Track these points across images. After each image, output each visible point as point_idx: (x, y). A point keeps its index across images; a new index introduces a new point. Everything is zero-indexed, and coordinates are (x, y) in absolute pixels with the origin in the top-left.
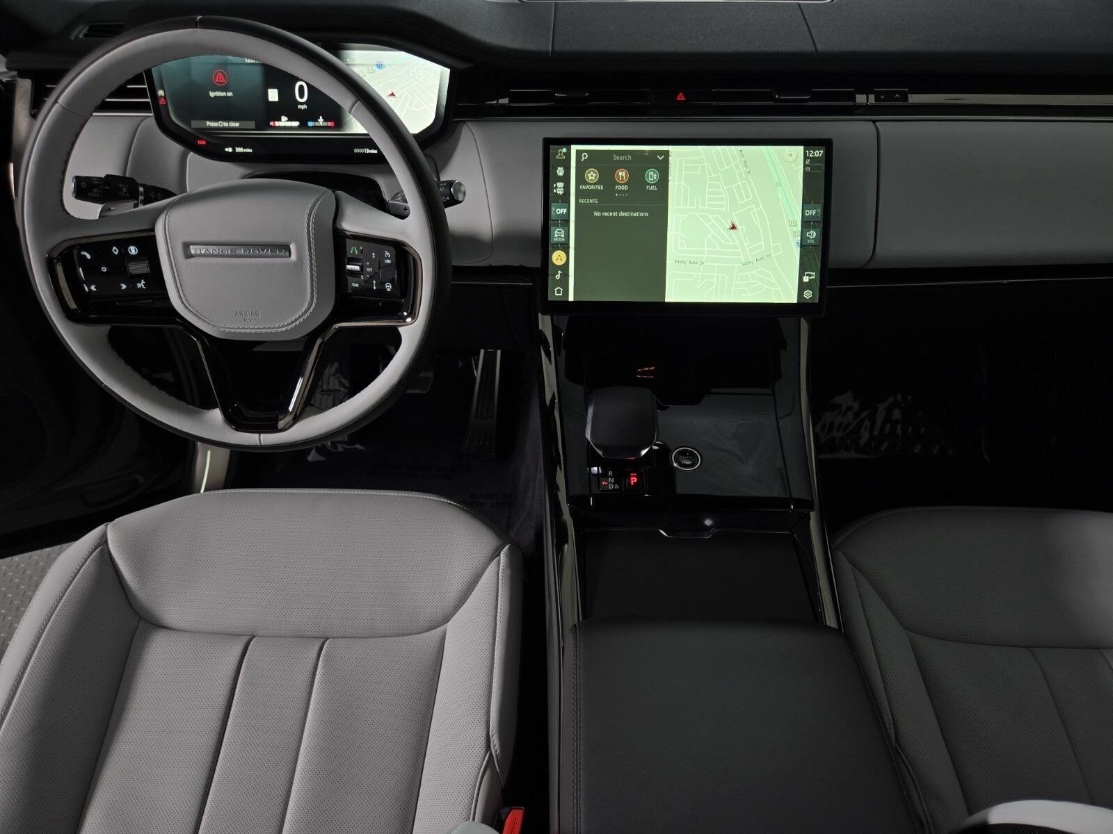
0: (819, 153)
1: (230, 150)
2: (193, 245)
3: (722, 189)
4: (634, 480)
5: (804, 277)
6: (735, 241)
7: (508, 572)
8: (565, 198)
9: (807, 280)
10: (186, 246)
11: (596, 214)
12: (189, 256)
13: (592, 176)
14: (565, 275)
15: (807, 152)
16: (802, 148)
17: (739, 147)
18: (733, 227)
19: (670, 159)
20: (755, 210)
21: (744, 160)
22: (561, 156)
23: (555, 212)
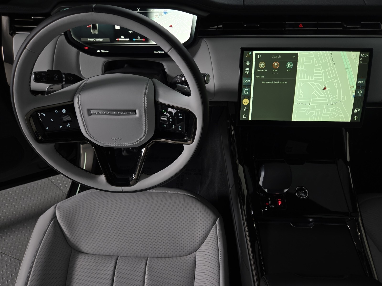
0: (367, 55)
1: (99, 51)
2: (91, 110)
3: (321, 71)
4: (280, 203)
5: (355, 111)
6: (325, 95)
7: (221, 232)
8: (250, 75)
9: (356, 112)
10: (89, 110)
11: (263, 82)
12: (90, 114)
13: (262, 65)
14: (248, 109)
15: (361, 54)
16: (359, 53)
17: (330, 52)
18: (325, 89)
19: (298, 57)
20: (336, 81)
21: (332, 58)
22: (248, 56)
23: (245, 81)
